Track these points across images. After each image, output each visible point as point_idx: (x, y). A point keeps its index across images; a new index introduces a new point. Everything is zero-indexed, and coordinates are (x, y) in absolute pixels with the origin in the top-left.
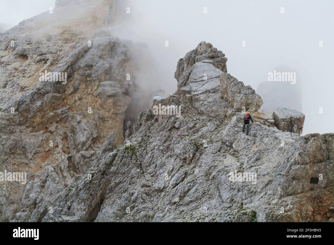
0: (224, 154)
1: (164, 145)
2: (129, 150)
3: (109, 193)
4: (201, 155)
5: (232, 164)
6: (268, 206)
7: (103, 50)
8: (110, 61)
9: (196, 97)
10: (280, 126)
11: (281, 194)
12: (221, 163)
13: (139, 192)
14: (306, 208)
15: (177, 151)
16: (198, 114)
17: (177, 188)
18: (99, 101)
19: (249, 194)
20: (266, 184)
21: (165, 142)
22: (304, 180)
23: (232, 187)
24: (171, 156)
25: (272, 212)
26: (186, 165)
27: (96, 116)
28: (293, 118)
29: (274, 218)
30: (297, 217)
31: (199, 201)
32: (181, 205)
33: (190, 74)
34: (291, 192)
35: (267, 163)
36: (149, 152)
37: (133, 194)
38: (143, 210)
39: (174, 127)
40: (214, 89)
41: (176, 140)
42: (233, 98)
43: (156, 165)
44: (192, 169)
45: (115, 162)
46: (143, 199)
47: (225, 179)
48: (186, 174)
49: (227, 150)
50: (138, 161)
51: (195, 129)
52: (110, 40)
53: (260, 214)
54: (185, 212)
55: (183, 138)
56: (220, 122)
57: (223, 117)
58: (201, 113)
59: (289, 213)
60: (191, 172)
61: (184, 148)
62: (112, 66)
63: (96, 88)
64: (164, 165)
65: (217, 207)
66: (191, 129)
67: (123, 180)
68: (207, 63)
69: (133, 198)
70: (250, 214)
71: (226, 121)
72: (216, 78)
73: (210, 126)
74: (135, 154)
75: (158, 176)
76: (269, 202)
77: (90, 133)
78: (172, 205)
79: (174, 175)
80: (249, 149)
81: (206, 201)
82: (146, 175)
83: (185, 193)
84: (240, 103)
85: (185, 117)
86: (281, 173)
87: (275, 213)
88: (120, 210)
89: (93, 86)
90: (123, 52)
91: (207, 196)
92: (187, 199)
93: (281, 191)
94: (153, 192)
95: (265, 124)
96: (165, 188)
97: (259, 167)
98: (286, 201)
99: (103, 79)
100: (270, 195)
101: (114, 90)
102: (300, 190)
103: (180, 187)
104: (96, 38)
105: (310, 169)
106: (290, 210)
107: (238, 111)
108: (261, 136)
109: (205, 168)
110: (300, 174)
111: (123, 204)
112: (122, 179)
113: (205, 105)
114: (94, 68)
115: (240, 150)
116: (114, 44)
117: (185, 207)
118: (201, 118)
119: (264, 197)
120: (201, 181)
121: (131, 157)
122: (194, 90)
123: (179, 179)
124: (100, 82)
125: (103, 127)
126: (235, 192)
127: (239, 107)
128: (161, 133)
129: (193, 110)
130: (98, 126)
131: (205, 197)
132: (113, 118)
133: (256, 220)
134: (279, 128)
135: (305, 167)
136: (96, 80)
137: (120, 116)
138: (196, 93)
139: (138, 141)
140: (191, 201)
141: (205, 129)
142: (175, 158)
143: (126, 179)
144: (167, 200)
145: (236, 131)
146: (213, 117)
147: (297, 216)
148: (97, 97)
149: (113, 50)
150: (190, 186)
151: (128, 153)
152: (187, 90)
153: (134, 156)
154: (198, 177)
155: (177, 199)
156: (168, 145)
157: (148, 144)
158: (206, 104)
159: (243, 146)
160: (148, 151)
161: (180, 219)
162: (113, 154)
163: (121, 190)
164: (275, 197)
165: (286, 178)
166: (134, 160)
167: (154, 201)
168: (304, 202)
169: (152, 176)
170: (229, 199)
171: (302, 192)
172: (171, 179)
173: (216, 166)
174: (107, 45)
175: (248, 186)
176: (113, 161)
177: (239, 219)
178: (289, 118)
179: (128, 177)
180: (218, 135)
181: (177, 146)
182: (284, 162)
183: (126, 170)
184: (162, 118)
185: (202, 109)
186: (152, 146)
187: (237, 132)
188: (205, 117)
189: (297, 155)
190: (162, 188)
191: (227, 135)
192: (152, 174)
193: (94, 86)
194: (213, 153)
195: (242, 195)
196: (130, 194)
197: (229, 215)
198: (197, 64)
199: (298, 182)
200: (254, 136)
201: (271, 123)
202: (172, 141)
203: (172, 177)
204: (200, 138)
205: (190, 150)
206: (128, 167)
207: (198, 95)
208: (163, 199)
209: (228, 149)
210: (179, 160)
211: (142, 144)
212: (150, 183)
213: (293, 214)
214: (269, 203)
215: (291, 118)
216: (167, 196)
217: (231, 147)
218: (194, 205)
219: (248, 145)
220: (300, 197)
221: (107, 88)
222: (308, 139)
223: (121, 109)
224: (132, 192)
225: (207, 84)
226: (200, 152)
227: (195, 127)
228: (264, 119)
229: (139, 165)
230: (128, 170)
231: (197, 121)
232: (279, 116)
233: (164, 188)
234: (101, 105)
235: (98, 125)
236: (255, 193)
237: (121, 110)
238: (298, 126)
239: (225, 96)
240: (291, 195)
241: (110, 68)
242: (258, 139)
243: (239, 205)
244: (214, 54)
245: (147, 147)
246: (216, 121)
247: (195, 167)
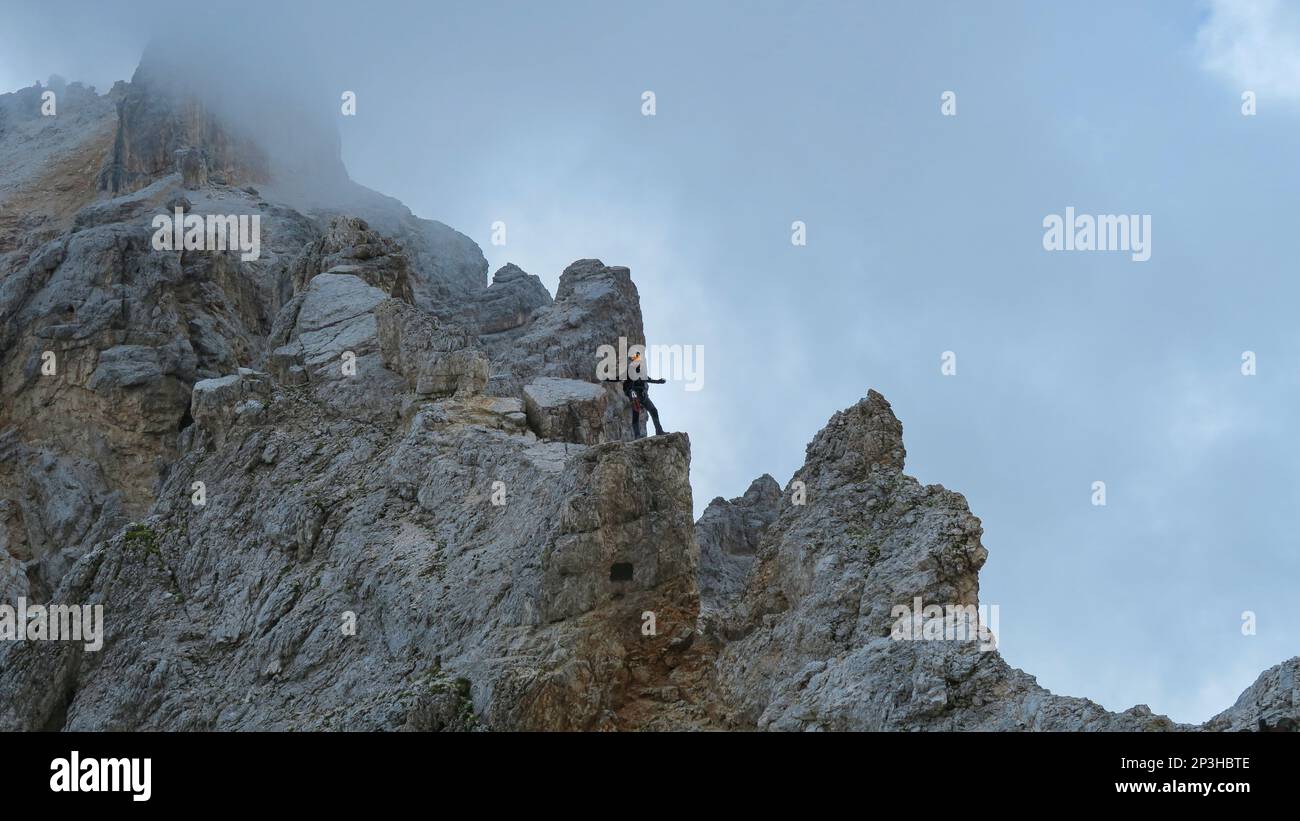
0: (394, 523)
1: (236, 514)
2: (138, 539)
3: (88, 670)
4: (336, 532)
5: (416, 549)
6: (501, 660)
7: (98, 263)
8: (121, 291)
9: (318, 371)
10: (543, 427)
11: (534, 621)
12: (387, 550)
13: (172, 657)
14: (604, 652)
15: (273, 528)
16: (325, 417)
17: (274, 634)
18: (103, 405)
19: (456, 631)
20: (496, 598)
21: (238, 505)
22: (593, 573)
23: (414, 614)
24: (255, 544)
25: (510, 675)
26: (298, 565)
27: (99, 446)
28: (574, 402)
29: (516, 693)
30: (582, 681)
31: (334, 664)
32: (287, 679)
33: (299, 308)
34: (562, 611)
35: (503, 535)
36: (195, 540)
37: (154, 665)
38: (186, 709)
39: (260, 462)
40: (364, 344)
41: (267, 499)
42: (411, 365)
43: (217, 574)
44: (314, 574)
45: (98, 580)
46: (186, 676)
47: (396, 594)
48: (297, 590)
49: (405, 510)
50: (166, 568)
51: (319, 458)
52: (117, 233)
53: (480, 685)
54: (299, 698)
55: (285, 489)
56: (385, 434)
57: (391, 420)
58: (334, 415)
59: (558, 672)
60: (311, 581)
61: (288, 518)
62: (129, 303)
63: (89, 368)
64: (237, 572)
65: (377, 677)
66: (307, 461)
67: (124, 628)
68: (345, 273)
69: (154, 676)
70: (454, 688)
71: (401, 430)
72: (369, 312)
73: (360, 447)
74: (154, 550)
75: (222, 605)
76: (502, 647)
77: (85, 494)
78: (263, 685)
79: (267, 596)
80: (460, 501)
81: (351, 660)
82: (190, 605)
83: (295, 643)
84: (431, 375)
85: (290, 431)
86: (532, 561)
87: (518, 678)
88: (120, 716)
89: (79, 366)
90: (155, 264)
91: (354, 647)
92: (302, 661)
93: (534, 614)
94: (212, 651)
95: (502, 427)
96: (243, 638)
97: (482, 551)
98: (547, 640)
99: (107, 340)
100: (508, 625)
101: (140, 370)
102: (584, 605)
103: (280, 631)
104: (81, 230)
105: (608, 542)
106: (561, 662)
107: (429, 399)
108: (489, 460)
109: (345, 568)
110: (581, 560)
111: (127, 698)
112: (123, 625)
113: (342, 391)
114: (80, 313)
115: (436, 508)
116: (129, 243)
117: (297, 684)
118: (335, 427)
119: (494, 633)
120: (337, 605)
121: (145, 560)
122: (311, 352)
123: (279, 607)
124: (99, 350)
125: (121, 474)
126: (422, 626)
127: (430, 388)
128: (225, 481)
129: (312, 409)
130: (107, 473)
131: (349, 651)
132: (147, 445)
133: (470, 702)
134: (539, 435)
135: (591, 539)
136: (88, 347)
137: (166, 438)
138: (317, 360)
139: (162, 512)
140: (311, 665)
141: (345, 458)
142: (269, 548)
143: (133, 624)
144: (251, 672)
145: (423, 455)
146: (367, 423)
147: (580, 677)
148: (94, 392)
149: (126, 260)
150: (308, 623)
151: (134, 550)
152: (293, 354)
153: (152, 555)
154: (329, 596)
155: (274, 666)
156: (247, 512)
157: (191, 519)
158: (345, 389)
159: (444, 495)
160: (191, 538)
161: (284, 720)
162: (91, 558)
163: (122, 656)
164: (520, 633)
165: (544, 574)
166: (152, 567)
167: (215, 678)
168: (599, 634)
169: (206, 608)
170: (407, 650)
171: (592, 608)
172: (259, 609)
173: (374, 559)
174: (110, 248)
175: (453, 606)
176: (92, 579)
177: (425, 707)
178: (564, 402)
179: (139, 619)
180: (381, 472)
181: (270, 513)
182: (539, 530)
183: (134, 598)
184: (227, 439)
185: (336, 402)
186: (202, 521)
187: (426, 458)
188: (344, 425)
189: (567, 508)
190: (236, 636)
191: (403, 469)
192: (206, 602)
193: (82, 363)
194: (367, 524)
195: (436, 636)
196: (144, 667)
197: (400, 697)
198: (320, 279)
199: (577, 582)
200: (473, 465)
201: (518, 423)
202: (258, 503)
203: (262, 604)
204: (332, 483)
205: (304, 522)
206: (137, 590)
207: (322, 365)
208: (239, 668)
209: (406, 508)
210: (279, 554)
211: (173, 518)
212: (201, 628)
213: (569, 673)
214: (504, 650)
215: (570, 403)
216: (250, 658)
217: (414, 500)
218: (319, 676)
219: (456, 491)
220: (586, 623)
221: (122, 367)
222: (595, 461)
223: (167, 418)
224: (150, 659)
225: (346, 333)
226: (334, 524)
227: (319, 455)
228: (497, 414)
229: (169, 579)
230: (138, 598)
231: (324, 437)
232: (538, 402)
233: (241, 636)
234: (110, 414)
235: (107, 469)
236: (471, 624)
237: (168, 421)
238: (591, 423)
239: (395, 360)
240: (562, 620)
241: (125, 310)
242: (481, 471)
243: (430, 664)
244: (369, 246)
245: (190, 527)
246: (374, 432)
247: (321, 568)
